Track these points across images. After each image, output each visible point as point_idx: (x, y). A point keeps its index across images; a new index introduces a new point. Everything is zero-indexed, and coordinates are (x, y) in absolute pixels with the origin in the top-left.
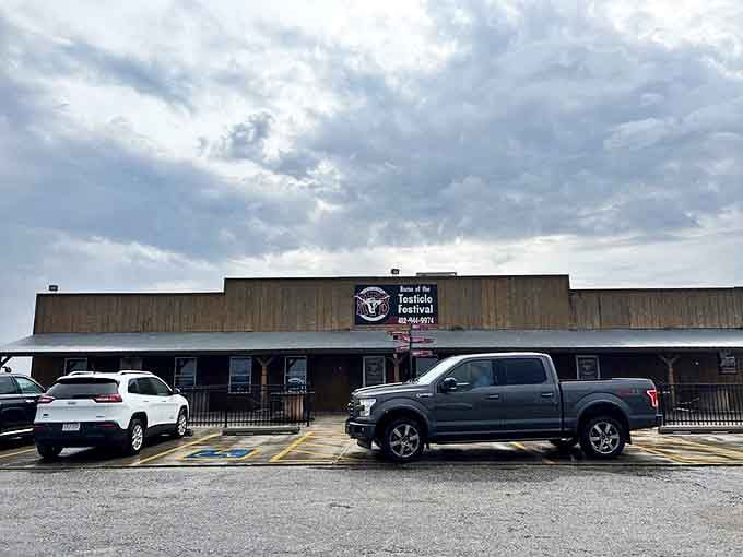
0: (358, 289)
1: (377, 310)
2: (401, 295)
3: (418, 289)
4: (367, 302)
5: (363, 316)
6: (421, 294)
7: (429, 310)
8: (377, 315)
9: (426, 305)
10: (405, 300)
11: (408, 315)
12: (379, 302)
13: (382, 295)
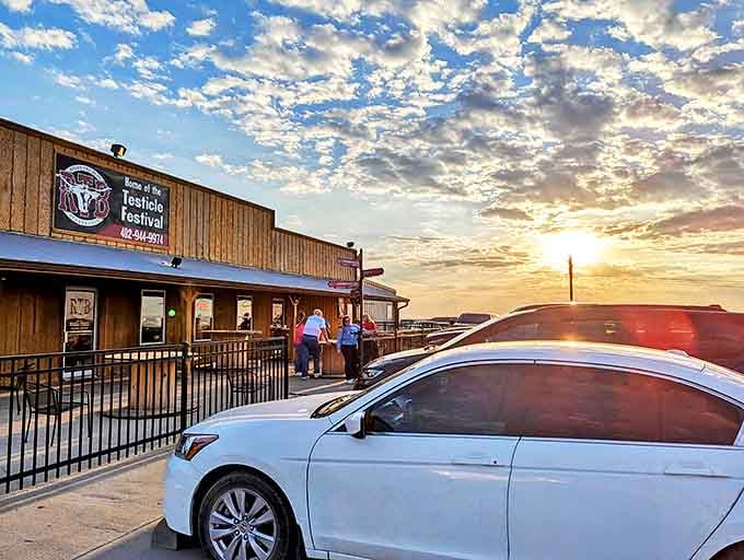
0: (63, 162)
1: (91, 208)
2: (126, 192)
3: (147, 189)
4: (77, 189)
5: (68, 214)
6: (151, 197)
7: (159, 224)
8: (91, 218)
9: (156, 215)
10: (132, 201)
11: (133, 226)
12: (95, 196)
13: (100, 183)
